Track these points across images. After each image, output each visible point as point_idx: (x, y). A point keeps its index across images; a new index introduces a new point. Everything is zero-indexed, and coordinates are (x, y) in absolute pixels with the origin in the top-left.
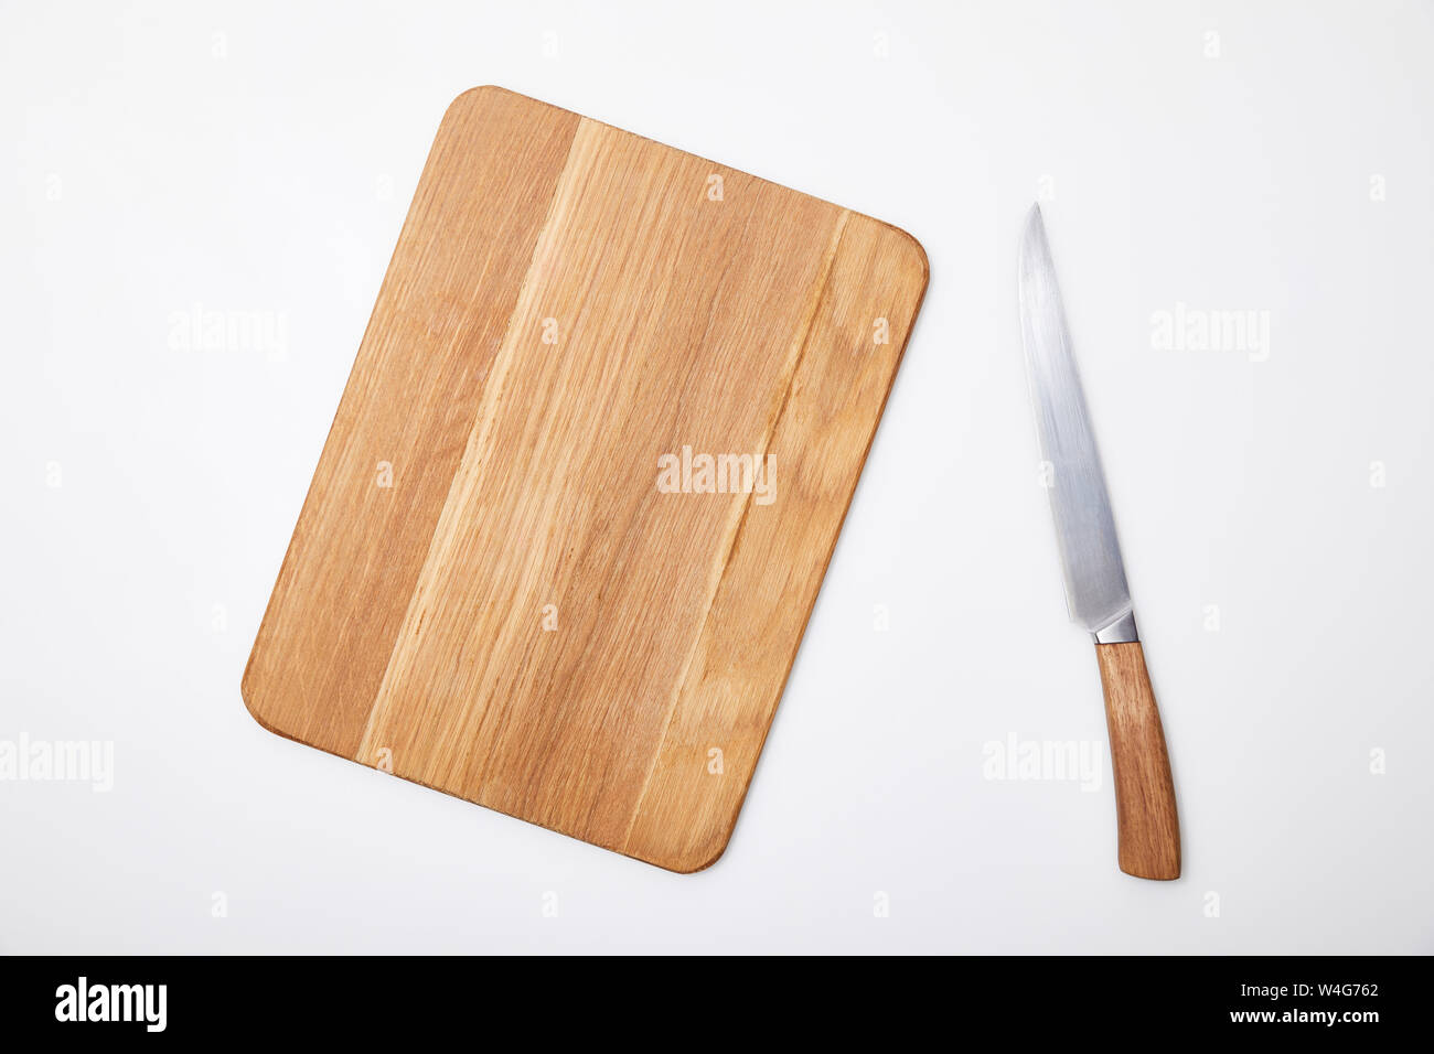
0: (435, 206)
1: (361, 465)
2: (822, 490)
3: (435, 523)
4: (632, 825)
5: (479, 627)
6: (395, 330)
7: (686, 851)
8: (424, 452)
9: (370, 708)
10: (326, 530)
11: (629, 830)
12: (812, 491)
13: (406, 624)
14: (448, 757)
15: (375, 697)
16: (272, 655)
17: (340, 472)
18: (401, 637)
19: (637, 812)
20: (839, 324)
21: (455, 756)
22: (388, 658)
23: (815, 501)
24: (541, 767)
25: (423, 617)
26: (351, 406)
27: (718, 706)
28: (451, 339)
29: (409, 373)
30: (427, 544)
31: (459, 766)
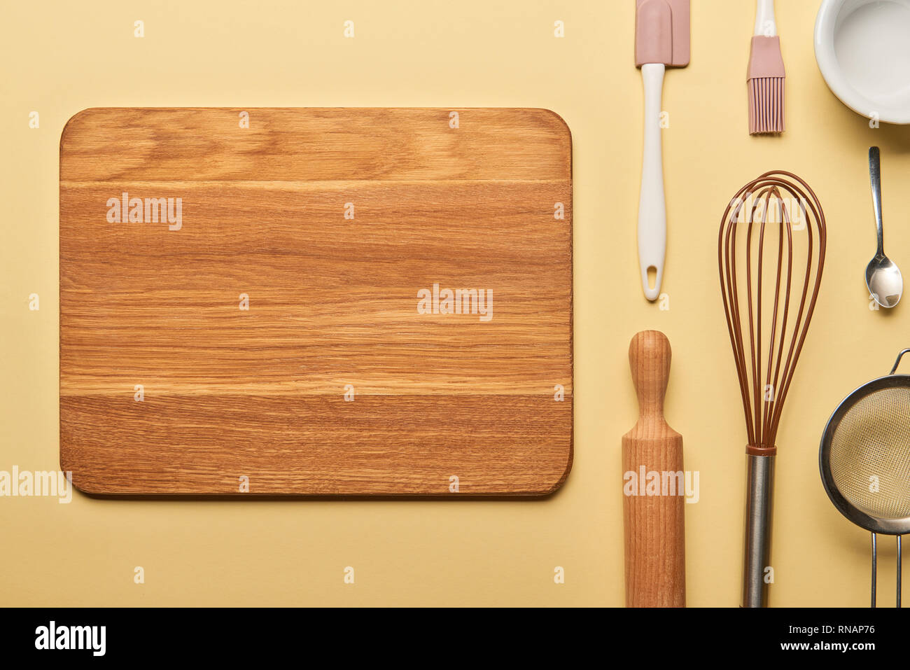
0: (159, 477)
1: (361, 464)
2: (262, 131)
3: (383, 397)
4: (549, 181)
5: (446, 339)
6: (257, 474)
7: (553, 136)
8: (336, 423)
9: (530, 397)
10: (415, 473)
11: (553, 182)
12: (268, 138)
13: (462, 392)
14: (546, 329)
15: (522, 396)
16: (517, 479)
17: (370, 477)
18: (473, 393)
19: (538, 181)
20: (143, 161)
21: (544, 324)
22: (490, 397)
23: (273, 133)
24: (529, 260)
25: (453, 382)
26: (322, 486)
27: (442, 150)
28: (250, 432)
29: (284, 454)
30: (400, 398)
31: (548, 318)
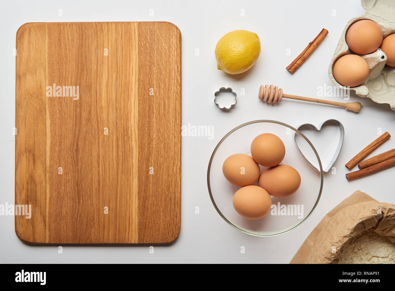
0: (173, 200)
1: (168, 113)
2: (25, 156)
3: (139, 104)
4: (47, 32)
5: (114, 76)
6: (172, 158)
7: (27, 31)
8: (150, 124)
9: (139, 40)
10: (172, 90)
11: (47, 31)
12: (28, 154)
13: (137, 71)
14: (110, 33)
15: (139, 43)
16: (174, 46)
17: (173, 109)
18: (137, 64)
19: (47, 37)
20: (38, 207)
21: (108, 34)
22: (139, 57)
23: (26, 151)
24: (81, 40)
25: (133, 73)
26: (177, 130)
27: (33, 78)
28: (154, 161)
29: (163, 146)
30: (139, 96)
31: (105, 32)
